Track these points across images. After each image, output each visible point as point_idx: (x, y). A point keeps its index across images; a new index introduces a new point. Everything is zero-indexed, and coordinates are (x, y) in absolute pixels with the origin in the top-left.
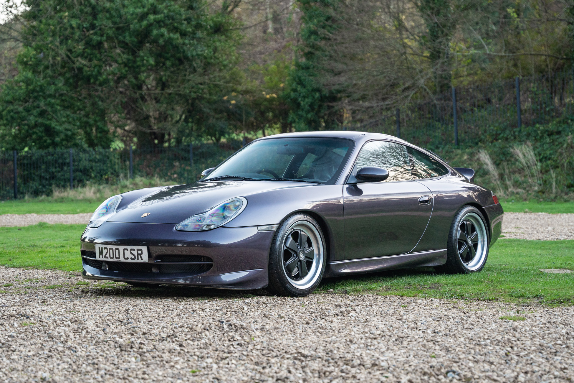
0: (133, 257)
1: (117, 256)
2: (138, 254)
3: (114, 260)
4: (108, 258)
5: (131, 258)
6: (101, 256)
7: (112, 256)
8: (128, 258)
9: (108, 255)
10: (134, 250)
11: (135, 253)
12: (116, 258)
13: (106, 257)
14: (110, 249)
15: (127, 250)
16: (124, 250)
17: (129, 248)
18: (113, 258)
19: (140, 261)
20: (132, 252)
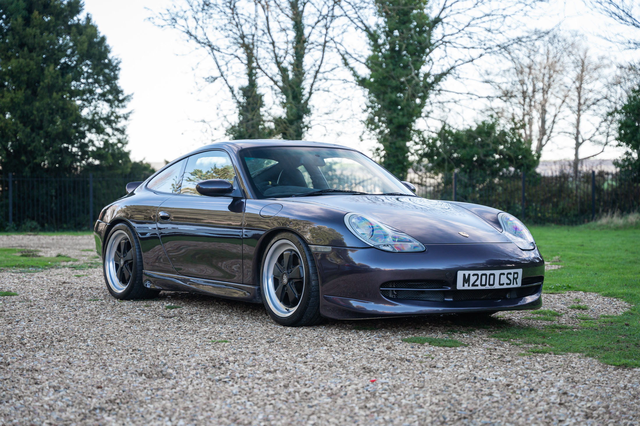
0: (509, 282)
1: (491, 283)
2: (514, 278)
3: (488, 287)
4: (477, 285)
5: (507, 284)
6: (466, 285)
7: (483, 283)
8: (503, 284)
9: (478, 283)
10: (510, 274)
11: (511, 277)
12: (490, 285)
13: (473, 285)
14: (482, 275)
15: (504, 274)
16: (501, 274)
17: (506, 272)
18: (485, 285)
19: (515, 286)
20: (509, 276)
